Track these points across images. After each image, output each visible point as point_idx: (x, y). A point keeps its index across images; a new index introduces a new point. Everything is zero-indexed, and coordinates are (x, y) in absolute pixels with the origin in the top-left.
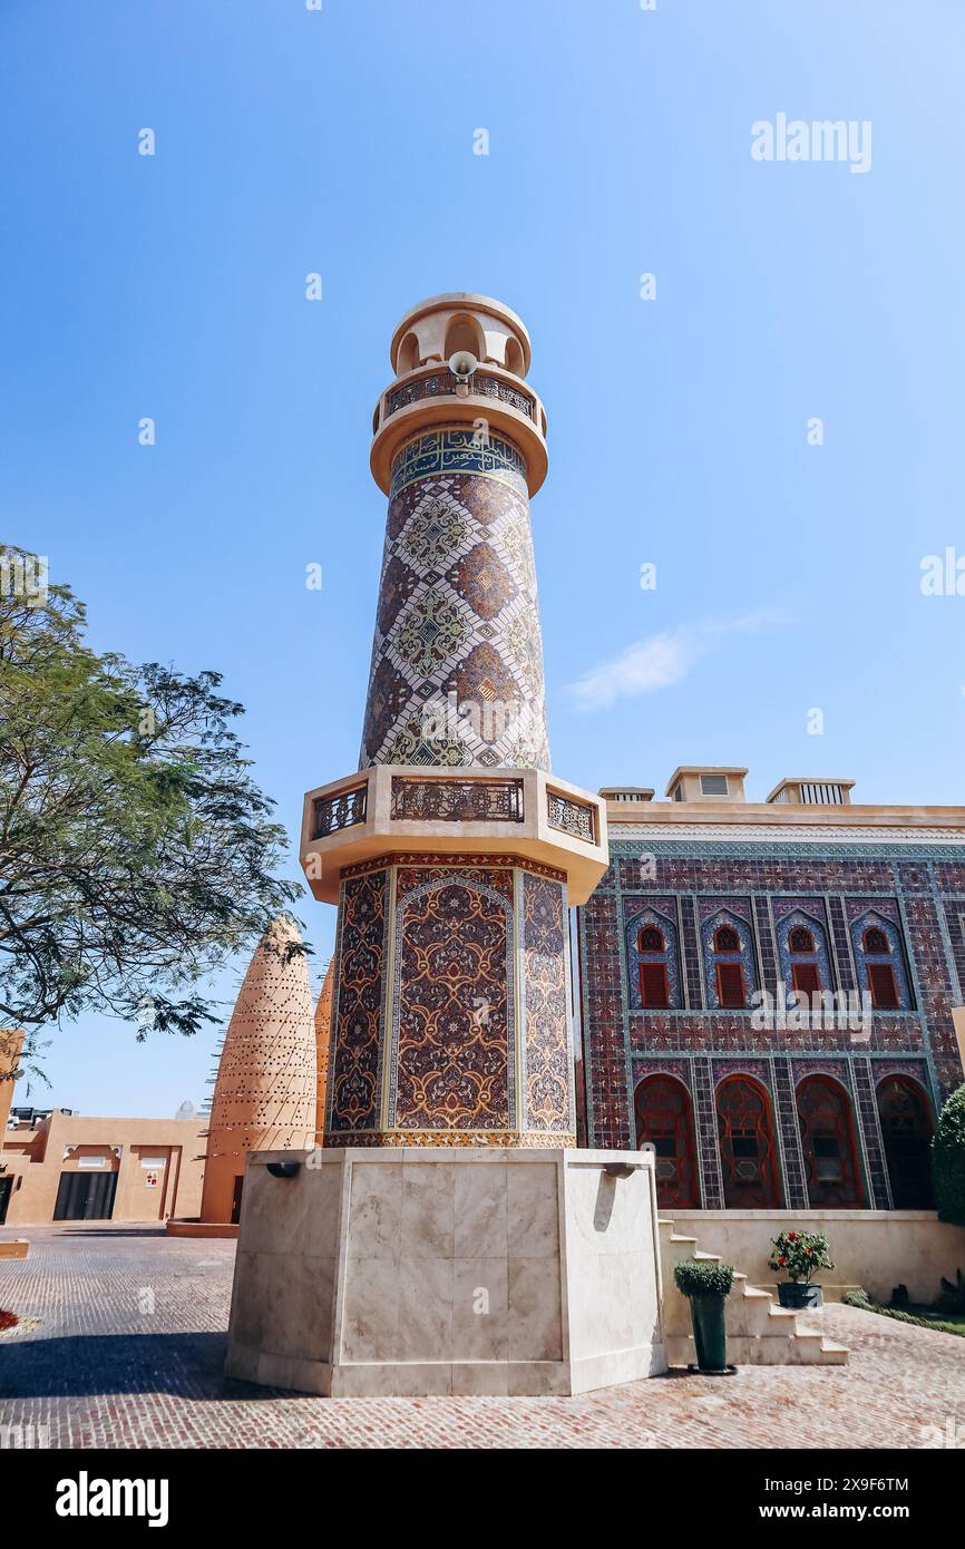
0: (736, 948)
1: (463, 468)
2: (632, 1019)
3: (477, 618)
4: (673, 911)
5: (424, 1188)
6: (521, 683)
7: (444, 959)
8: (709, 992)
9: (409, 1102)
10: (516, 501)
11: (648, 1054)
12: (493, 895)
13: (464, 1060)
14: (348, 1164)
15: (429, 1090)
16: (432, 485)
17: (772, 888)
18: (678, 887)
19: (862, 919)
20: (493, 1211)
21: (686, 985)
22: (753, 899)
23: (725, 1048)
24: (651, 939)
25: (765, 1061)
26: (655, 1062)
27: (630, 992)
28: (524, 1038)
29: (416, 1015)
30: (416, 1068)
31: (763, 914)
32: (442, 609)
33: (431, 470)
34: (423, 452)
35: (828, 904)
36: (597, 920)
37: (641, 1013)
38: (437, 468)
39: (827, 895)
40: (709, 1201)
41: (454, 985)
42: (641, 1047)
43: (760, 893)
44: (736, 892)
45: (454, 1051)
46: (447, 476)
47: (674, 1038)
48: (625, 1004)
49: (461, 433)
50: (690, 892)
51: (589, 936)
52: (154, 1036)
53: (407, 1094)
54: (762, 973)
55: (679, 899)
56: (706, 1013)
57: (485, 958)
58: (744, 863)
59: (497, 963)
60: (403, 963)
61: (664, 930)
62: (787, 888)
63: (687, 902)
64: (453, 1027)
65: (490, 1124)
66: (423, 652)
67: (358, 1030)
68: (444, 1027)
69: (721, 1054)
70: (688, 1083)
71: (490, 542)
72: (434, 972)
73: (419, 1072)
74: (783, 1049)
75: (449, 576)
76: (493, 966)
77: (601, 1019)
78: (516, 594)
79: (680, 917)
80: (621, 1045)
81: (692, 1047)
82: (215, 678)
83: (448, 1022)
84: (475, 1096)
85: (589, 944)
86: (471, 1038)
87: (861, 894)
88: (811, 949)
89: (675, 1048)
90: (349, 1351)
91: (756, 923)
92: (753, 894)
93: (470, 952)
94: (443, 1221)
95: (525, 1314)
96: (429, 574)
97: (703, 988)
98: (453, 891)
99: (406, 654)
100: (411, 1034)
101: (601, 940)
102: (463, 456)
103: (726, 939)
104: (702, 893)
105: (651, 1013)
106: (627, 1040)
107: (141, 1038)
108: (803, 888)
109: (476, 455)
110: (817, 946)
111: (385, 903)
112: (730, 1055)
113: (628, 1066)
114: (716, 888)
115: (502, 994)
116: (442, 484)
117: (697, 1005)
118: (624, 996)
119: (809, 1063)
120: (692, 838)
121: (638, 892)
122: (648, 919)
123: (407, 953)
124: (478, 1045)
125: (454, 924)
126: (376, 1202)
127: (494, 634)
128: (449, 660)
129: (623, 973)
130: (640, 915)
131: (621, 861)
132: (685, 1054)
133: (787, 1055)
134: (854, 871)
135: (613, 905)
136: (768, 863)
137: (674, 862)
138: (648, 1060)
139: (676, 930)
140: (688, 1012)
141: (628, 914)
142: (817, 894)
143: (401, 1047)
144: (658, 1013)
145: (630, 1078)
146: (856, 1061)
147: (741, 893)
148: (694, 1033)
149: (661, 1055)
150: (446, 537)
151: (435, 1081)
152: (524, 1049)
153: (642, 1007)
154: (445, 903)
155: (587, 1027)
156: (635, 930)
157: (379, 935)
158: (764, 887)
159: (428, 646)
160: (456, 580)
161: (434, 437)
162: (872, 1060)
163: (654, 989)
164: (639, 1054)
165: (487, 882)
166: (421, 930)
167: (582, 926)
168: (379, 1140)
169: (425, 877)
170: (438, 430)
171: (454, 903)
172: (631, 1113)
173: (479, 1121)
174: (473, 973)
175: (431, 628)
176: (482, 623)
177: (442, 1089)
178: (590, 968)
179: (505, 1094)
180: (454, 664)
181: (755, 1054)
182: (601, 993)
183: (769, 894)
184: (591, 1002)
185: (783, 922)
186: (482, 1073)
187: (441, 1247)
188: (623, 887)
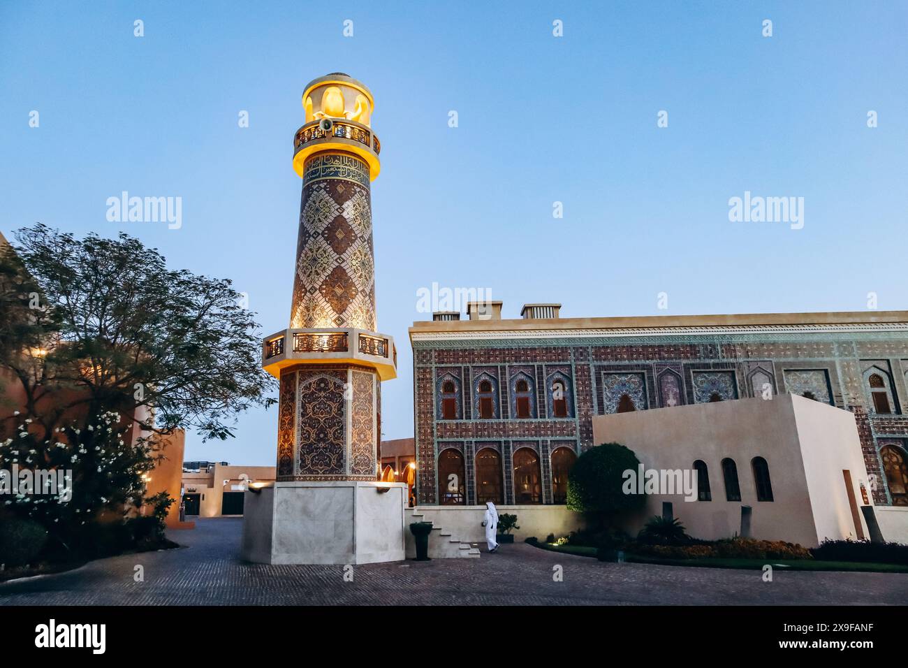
0: (490, 390)
1: (332, 176)
2: (438, 424)
3: (336, 254)
4: (460, 374)
5: (303, 496)
6: (356, 283)
7: (318, 408)
8: (475, 411)
9: (304, 464)
10: (358, 190)
11: (444, 440)
12: (338, 381)
13: (326, 448)
14: (275, 488)
15: (312, 461)
16: (317, 185)
17: (509, 362)
18: (462, 363)
19: (553, 375)
20: (330, 504)
21: (464, 409)
22: (499, 367)
23: (481, 436)
24: (449, 387)
25: (500, 442)
26: (448, 443)
27: (438, 411)
28: (350, 439)
29: (307, 431)
30: (307, 452)
31: (503, 374)
32: (320, 250)
33: (317, 177)
34: (314, 167)
35: (536, 368)
36: (423, 379)
37: (442, 421)
38: (319, 176)
39: (536, 364)
40: (469, 502)
41: (322, 419)
42: (442, 437)
43: (502, 364)
44: (491, 364)
45: (322, 445)
46: (324, 181)
47: (457, 433)
48: (435, 418)
49: (331, 156)
50: (468, 365)
51: (419, 387)
52: (208, 440)
53: (303, 461)
54: (501, 402)
55: (463, 368)
56: (473, 421)
57: (335, 408)
58: (496, 349)
59: (339, 410)
60: (301, 411)
61: (456, 383)
62: (516, 362)
63: (467, 369)
64: (322, 436)
65: (336, 473)
66: (311, 272)
67: (286, 437)
68: (318, 435)
69: (479, 439)
70: (463, 452)
71: (344, 214)
72: (314, 413)
73: (308, 453)
74: (508, 436)
75: (323, 234)
76: (338, 411)
77: (424, 424)
78: (356, 239)
79: (463, 376)
80: (432, 436)
81: (465, 437)
82: (229, 282)
83: (320, 433)
84: (330, 462)
85: (419, 391)
86: (328, 440)
87: (553, 363)
88: (526, 390)
89: (457, 437)
90: (277, 550)
91: (500, 378)
92: (499, 365)
93: (329, 405)
94: (311, 507)
95: (340, 539)
96: (314, 233)
97: (472, 409)
98: (322, 380)
99: (305, 273)
100: (305, 439)
101: (425, 388)
102: (332, 169)
103: (485, 386)
104: (474, 365)
105: (447, 421)
106: (435, 433)
107: (204, 442)
108: (524, 361)
109: (338, 168)
110: (530, 389)
111: (295, 386)
112: (483, 439)
113: (436, 445)
114: (481, 362)
115: (341, 422)
116: (322, 185)
117: (468, 417)
118: (435, 414)
119: (521, 442)
120: (469, 338)
121: (443, 365)
122: (448, 378)
123: (303, 406)
124: (332, 442)
125: (322, 394)
126: (286, 501)
127: (344, 261)
128: (322, 276)
129: (434, 403)
130: (444, 376)
131: (435, 350)
132: (462, 439)
133: (510, 439)
134: (550, 352)
135: (431, 371)
136: (508, 349)
137: (461, 350)
138: (445, 442)
139: (460, 383)
140: (464, 421)
141: (438, 376)
142: (531, 364)
143: (301, 443)
144: (450, 421)
145: (436, 450)
146: (543, 442)
147: (493, 364)
148: (467, 430)
149: (451, 440)
150: (322, 214)
151: (315, 456)
152: (351, 443)
153: (443, 418)
154: (319, 385)
155: (417, 428)
156: (442, 384)
157: (293, 399)
158: (505, 362)
159: (314, 269)
160: (326, 235)
161: (318, 159)
162: (551, 441)
163: (449, 410)
164: (440, 440)
165: (336, 376)
166: (309, 397)
167: (416, 382)
168: (293, 479)
169: (311, 375)
170: (320, 156)
171: (322, 385)
172: (436, 465)
173: (332, 471)
174: (329, 413)
175: (315, 260)
176: (338, 256)
177: (317, 460)
178: (419, 402)
179: (342, 461)
180: (324, 278)
181: (495, 439)
182: (424, 413)
183: (507, 364)
184: (419, 417)
185: (514, 377)
186: (333, 453)
187: (310, 516)
188: (436, 363)
